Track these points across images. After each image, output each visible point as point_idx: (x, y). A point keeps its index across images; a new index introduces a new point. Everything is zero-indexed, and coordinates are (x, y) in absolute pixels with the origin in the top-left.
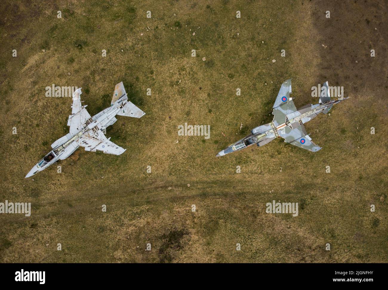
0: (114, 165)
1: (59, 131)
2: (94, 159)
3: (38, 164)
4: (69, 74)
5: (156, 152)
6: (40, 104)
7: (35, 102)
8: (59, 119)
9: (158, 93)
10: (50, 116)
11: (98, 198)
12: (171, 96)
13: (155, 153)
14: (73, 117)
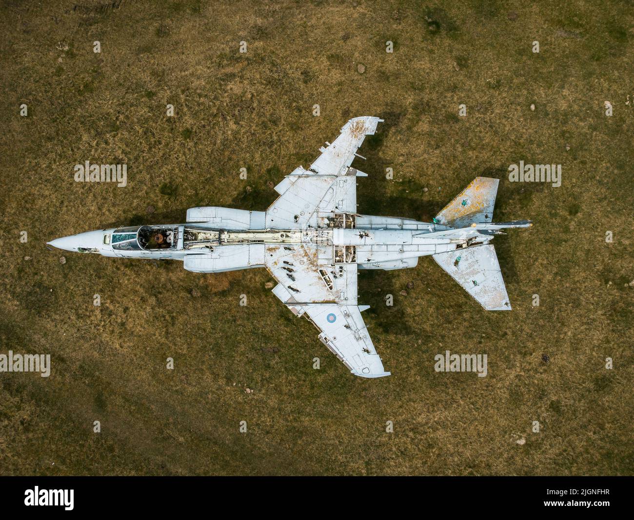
0: (304, 381)
1: (228, 185)
2: (262, 323)
3: (110, 233)
4: (362, 69)
5: (445, 427)
6: (235, 87)
7: (226, 75)
8: (253, 157)
9: (555, 270)
10: (235, 133)
11: (192, 440)
12: (584, 303)
13: (437, 429)
14: (307, 176)
